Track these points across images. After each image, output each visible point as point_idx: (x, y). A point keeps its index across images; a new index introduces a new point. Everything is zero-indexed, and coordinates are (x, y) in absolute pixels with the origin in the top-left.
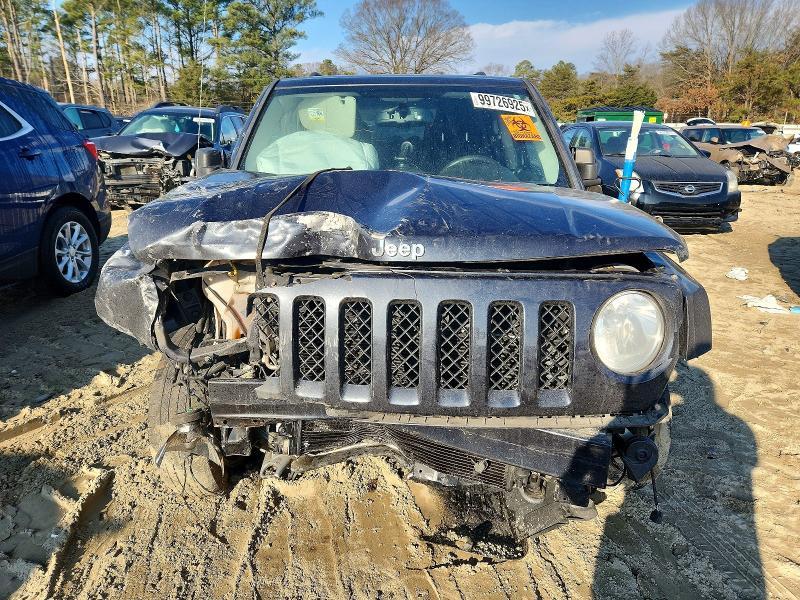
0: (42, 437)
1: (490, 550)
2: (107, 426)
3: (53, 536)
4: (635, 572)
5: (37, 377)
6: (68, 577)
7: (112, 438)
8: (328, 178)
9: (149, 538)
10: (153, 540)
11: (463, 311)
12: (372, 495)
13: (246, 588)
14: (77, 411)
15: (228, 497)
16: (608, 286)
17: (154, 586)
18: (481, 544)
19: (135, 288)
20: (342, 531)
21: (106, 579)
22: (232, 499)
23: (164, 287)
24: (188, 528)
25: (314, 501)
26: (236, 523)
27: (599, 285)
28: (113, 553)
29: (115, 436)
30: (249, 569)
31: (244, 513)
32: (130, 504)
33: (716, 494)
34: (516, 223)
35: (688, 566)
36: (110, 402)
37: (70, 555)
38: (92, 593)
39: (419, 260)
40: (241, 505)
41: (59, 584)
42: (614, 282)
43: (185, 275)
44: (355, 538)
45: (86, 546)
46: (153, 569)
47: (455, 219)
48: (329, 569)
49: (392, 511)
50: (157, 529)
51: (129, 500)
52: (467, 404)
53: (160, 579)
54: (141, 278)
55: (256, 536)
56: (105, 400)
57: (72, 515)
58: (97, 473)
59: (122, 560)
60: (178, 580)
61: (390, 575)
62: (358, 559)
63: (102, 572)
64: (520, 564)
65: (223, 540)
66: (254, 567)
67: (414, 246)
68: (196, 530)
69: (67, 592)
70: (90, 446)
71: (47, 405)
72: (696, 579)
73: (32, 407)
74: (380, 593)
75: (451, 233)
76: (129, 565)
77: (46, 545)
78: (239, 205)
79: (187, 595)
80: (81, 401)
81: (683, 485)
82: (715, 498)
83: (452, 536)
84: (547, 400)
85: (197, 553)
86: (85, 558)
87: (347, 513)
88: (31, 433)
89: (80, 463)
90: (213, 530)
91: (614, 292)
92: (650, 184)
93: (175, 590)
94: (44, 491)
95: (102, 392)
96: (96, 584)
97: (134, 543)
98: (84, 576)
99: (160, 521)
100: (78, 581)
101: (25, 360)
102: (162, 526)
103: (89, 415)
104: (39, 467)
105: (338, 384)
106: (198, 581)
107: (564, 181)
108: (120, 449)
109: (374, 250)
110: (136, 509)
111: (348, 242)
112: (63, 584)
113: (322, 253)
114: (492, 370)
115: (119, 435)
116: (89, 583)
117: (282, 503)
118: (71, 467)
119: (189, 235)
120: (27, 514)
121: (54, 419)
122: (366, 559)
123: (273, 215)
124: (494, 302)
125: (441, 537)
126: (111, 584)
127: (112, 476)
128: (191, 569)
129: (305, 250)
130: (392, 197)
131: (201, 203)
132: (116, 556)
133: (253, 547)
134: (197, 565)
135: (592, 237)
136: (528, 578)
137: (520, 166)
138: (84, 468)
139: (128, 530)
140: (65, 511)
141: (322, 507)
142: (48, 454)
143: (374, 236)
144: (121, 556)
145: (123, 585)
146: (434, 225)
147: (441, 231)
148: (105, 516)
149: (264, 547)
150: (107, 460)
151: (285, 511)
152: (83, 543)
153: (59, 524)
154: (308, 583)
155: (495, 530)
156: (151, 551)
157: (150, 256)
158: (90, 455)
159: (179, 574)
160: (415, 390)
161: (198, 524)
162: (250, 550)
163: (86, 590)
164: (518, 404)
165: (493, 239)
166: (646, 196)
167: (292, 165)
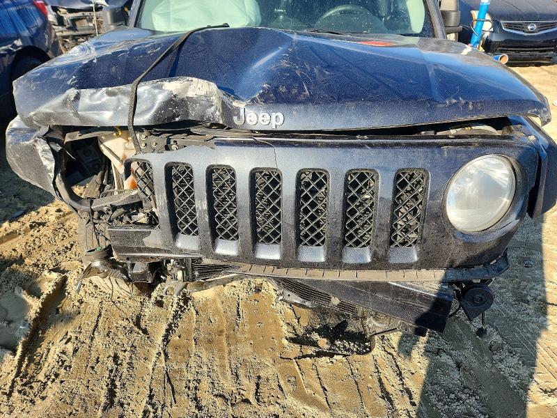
0: (17, 246)
1: (345, 347)
2: (65, 236)
3: (21, 327)
4: (459, 365)
5: (15, 196)
6: (31, 360)
7: (67, 248)
8: (200, 37)
9: (91, 329)
10: (94, 330)
11: (321, 178)
12: (258, 296)
13: (160, 371)
14: (43, 224)
15: (150, 297)
16: (465, 152)
17: (93, 368)
18: (338, 343)
19: (32, 150)
20: (234, 326)
21: (58, 362)
22: (153, 299)
23: (58, 148)
24: (120, 322)
25: (214, 301)
26: (155, 318)
27: (457, 152)
28: (64, 341)
29: (69, 246)
30: (163, 355)
31: (161, 310)
32: (78, 301)
33: (529, 298)
34: (378, 87)
35: (501, 361)
36: (67, 217)
37: (33, 342)
38: (48, 373)
39: (278, 129)
40: (159, 303)
41: (24, 366)
42: (472, 148)
43: (77, 136)
44: (243, 332)
45: (45, 335)
46: (93, 353)
47: (316, 83)
48: (222, 358)
49: (273, 310)
50: (98, 321)
51: (78, 297)
52: (323, 259)
53: (98, 362)
54: (36, 141)
55: (169, 330)
56: (64, 216)
57: (34, 312)
58: (55, 276)
59: (70, 347)
60: (110, 364)
61: (267, 363)
62: (245, 350)
63: (56, 356)
64: (368, 357)
65: (145, 332)
66: (166, 355)
67: (274, 115)
68: (125, 323)
69: (30, 372)
70: (50, 254)
71: (22, 219)
72: (507, 371)
73: (11, 222)
74: (259, 377)
75: (311, 100)
76: (76, 351)
77: (17, 334)
78: (113, 69)
79: (116, 376)
80: (46, 217)
81: (503, 290)
82: (528, 302)
83: (315, 336)
84: (396, 256)
85: (125, 342)
86: (44, 345)
87: (238, 311)
88: (10, 242)
89: (43, 268)
90: (137, 324)
91: (471, 158)
92: (498, 23)
93: (108, 372)
94: (16, 291)
95: (62, 209)
96: (51, 366)
97: (80, 332)
98: (43, 359)
99: (100, 315)
100: (39, 363)
101: (8, 182)
102: (101, 320)
103: (52, 227)
104: (13, 272)
105: (210, 240)
106: (125, 365)
107: (428, 31)
108: (73, 256)
109: (235, 118)
110: (83, 305)
111: (213, 109)
112: (27, 366)
113: (190, 118)
114: (346, 231)
115: (72, 245)
116: (46, 365)
117: (190, 302)
118: (36, 271)
119: (65, 102)
120: (4, 309)
121: (26, 232)
122: (250, 350)
123: (140, 82)
124: (351, 170)
125: (307, 337)
126: (61, 366)
127: (65, 279)
128: (121, 355)
129: (174, 116)
130: (258, 58)
131: (77, 68)
132: (66, 343)
133: (166, 339)
134: (125, 351)
135: (454, 101)
136: (373, 369)
137: (389, 13)
138: (46, 272)
139: (76, 322)
140: (31, 306)
141: (220, 306)
142: (21, 260)
143: (235, 104)
144: (70, 344)
145: (70, 367)
146: (295, 91)
147: (301, 98)
148: (60, 310)
149: (174, 338)
150: (64, 265)
151: (192, 309)
152: (43, 333)
153: (26, 318)
154: (205, 369)
155: (350, 328)
156: (92, 340)
157: (35, 122)
158: (50, 262)
159: (111, 359)
160: (277, 246)
161: (127, 319)
162: (163, 341)
163: (44, 370)
164: (369, 260)
165: (352, 105)
166: (494, 34)
167: (180, 21)
